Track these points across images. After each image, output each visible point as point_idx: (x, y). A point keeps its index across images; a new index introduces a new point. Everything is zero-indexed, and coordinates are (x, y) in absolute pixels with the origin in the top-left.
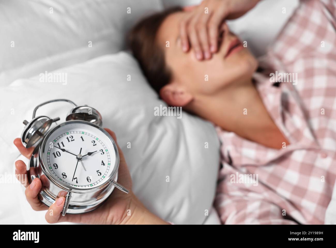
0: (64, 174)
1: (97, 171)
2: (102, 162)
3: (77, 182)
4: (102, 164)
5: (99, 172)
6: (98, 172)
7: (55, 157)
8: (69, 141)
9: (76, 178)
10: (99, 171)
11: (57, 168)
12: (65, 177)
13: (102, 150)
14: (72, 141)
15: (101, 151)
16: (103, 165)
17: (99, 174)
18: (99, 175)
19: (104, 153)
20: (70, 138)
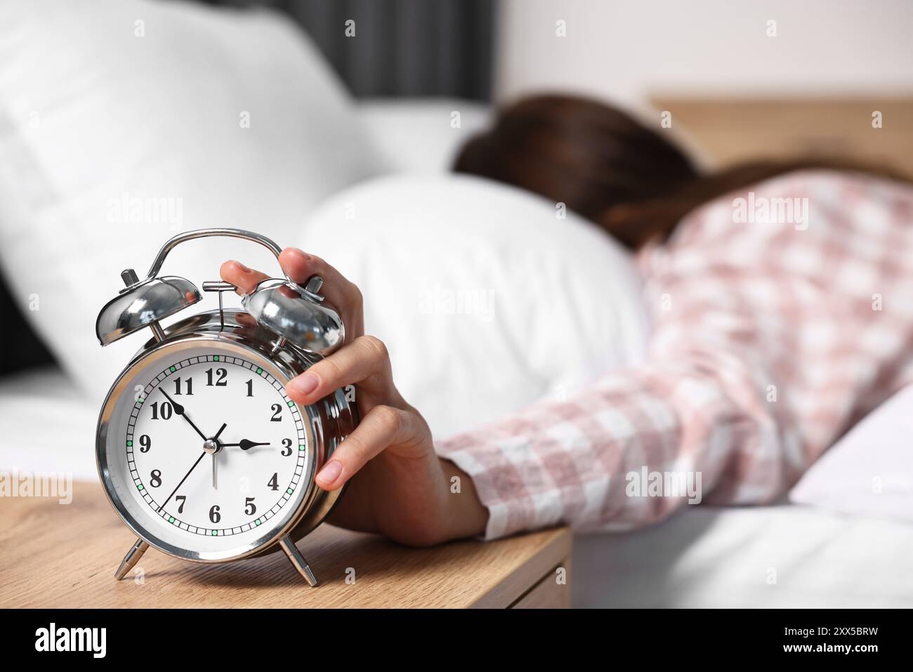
0: (156, 473)
1: (248, 499)
2: (275, 477)
3: (180, 510)
4: (272, 483)
5: (251, 504)
6: (248, 502)
7: (155, 417)
8: (210, 383)
9: (184, 498)
10: (252, 499)
11: (146, 451)
12: (156, 483)
13: (290, 442)
14: (218, 384)
15: (287, 444)
16: (272, 488)
17: (249, 508)
18: (247, 511)
19: (290, 452)
20: (218, 373)
